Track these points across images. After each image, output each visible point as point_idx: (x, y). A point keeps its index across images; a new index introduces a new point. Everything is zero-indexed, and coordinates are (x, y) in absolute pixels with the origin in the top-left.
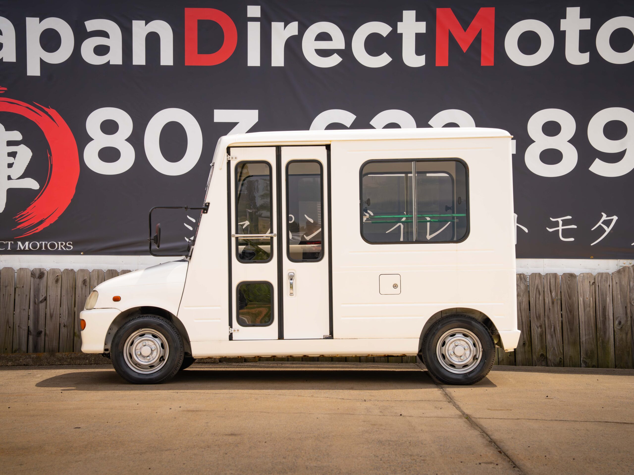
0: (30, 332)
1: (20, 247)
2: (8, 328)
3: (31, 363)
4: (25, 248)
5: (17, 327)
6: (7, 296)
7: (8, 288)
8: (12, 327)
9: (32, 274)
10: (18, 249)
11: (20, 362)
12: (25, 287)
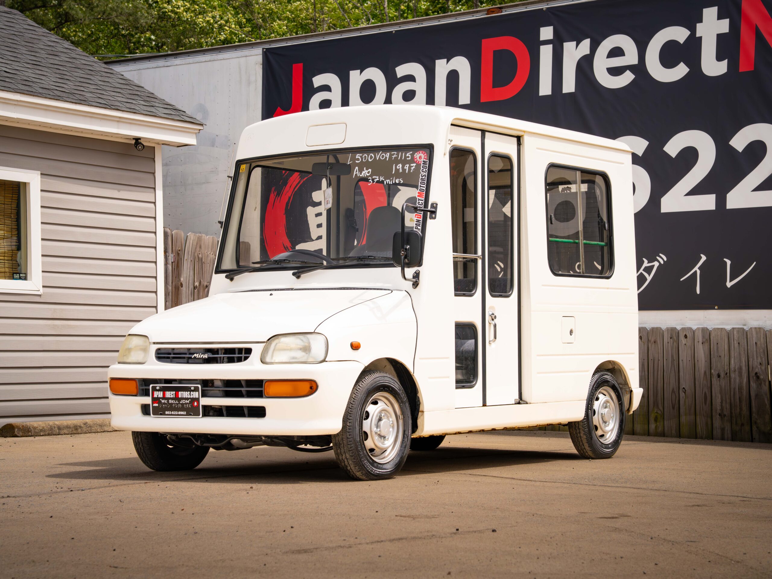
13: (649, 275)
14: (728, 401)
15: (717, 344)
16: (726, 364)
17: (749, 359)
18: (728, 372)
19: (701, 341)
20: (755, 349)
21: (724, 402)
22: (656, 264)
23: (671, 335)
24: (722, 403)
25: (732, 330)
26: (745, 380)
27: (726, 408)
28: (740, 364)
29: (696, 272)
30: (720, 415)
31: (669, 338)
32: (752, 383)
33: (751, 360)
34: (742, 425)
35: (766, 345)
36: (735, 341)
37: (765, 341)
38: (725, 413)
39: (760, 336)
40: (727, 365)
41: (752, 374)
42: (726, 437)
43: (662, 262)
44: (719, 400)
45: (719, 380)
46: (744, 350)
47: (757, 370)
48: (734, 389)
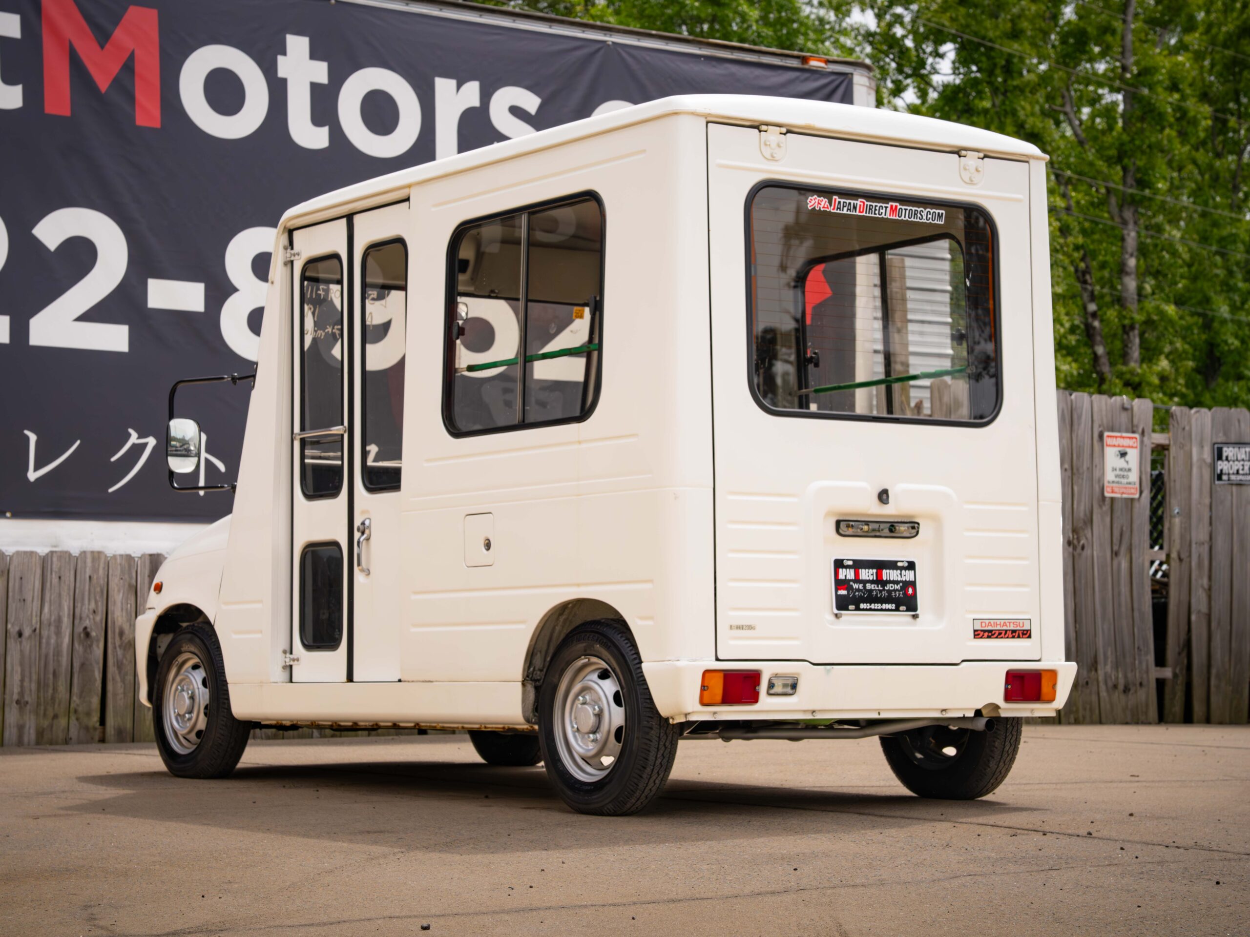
14: (34, 677)
15: (21, 578)
16: (34, 614)
17: (76, 604)
18: (38, 626)
20: (87, 588)
21: (27, 680)
24: (22, 681)
25: (50, 555)
26: (66, 640)
27: (31, 690)
28: (59, 614)
30: (18, 702)
32: (76, 645)
33: (79, 605)
34: (55, 717)
35: (106, 580)
36: (54, 574)
37: (106, 573)
38: (27, 698)
39: (99, 565)
40: (36, 616)
41: (79, 629)
42: (26, 739)
44: (17, 678)
45: (21, 643)
46: (69, 589)
47: (87, 622)
48: (47, 656)
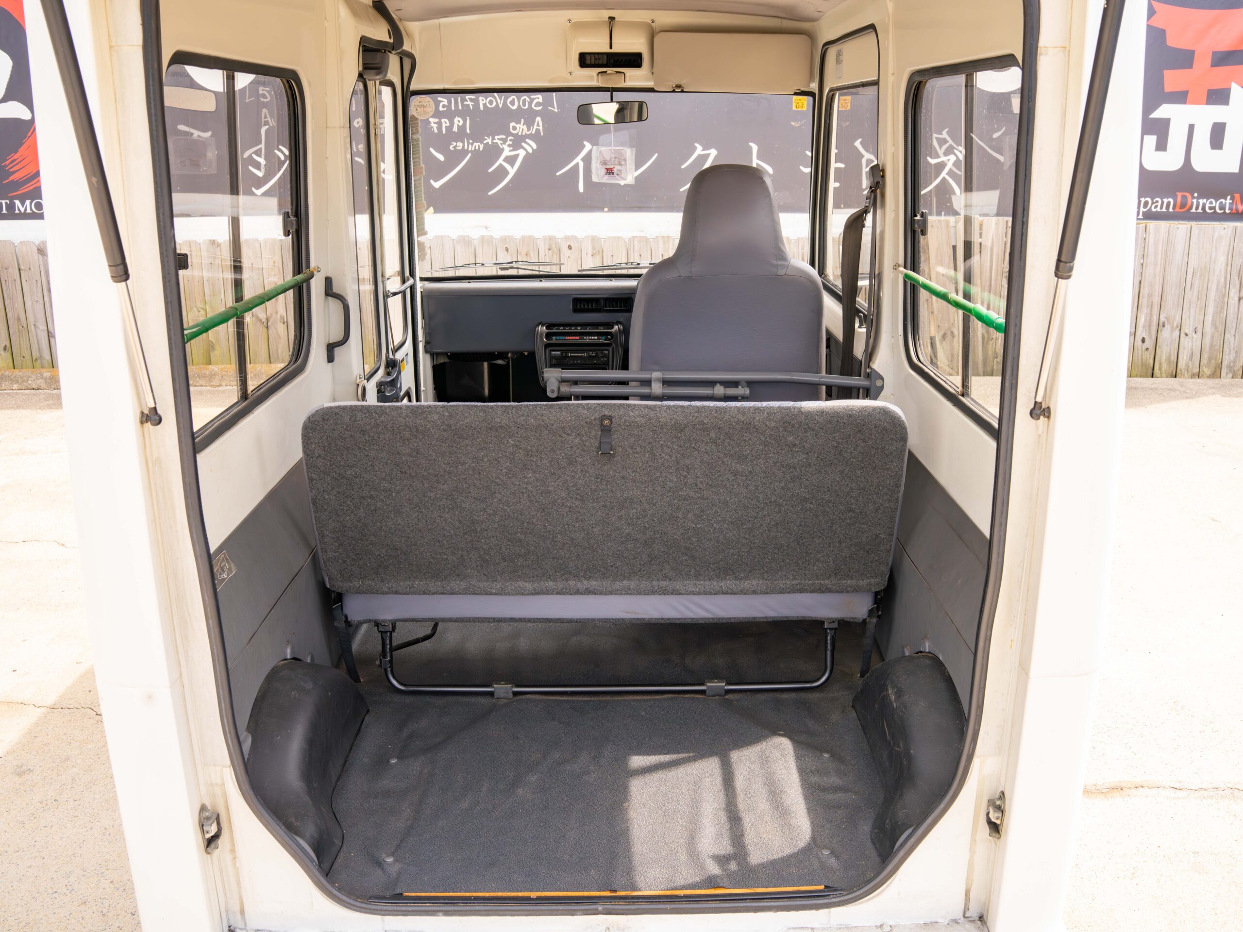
0: (51, 333)
1: (19, 210)
2: (21, 327)
3: (43, 385)
4: (26, 210)
5: (33, 327)
6: (10, 282)
7: (10, 270)
8: (25, 326)
9: (38, 250)
10: (17, 211)
11: (29, 384)
12: (32, 269)
13: (512, 166)
19: (590, 252)
22: (522, 153)
23: (550, 245)
25: (632, 239)
29: (577, 165)
31: (547, 250)
36: (635, 252)
43: (530, 151)
